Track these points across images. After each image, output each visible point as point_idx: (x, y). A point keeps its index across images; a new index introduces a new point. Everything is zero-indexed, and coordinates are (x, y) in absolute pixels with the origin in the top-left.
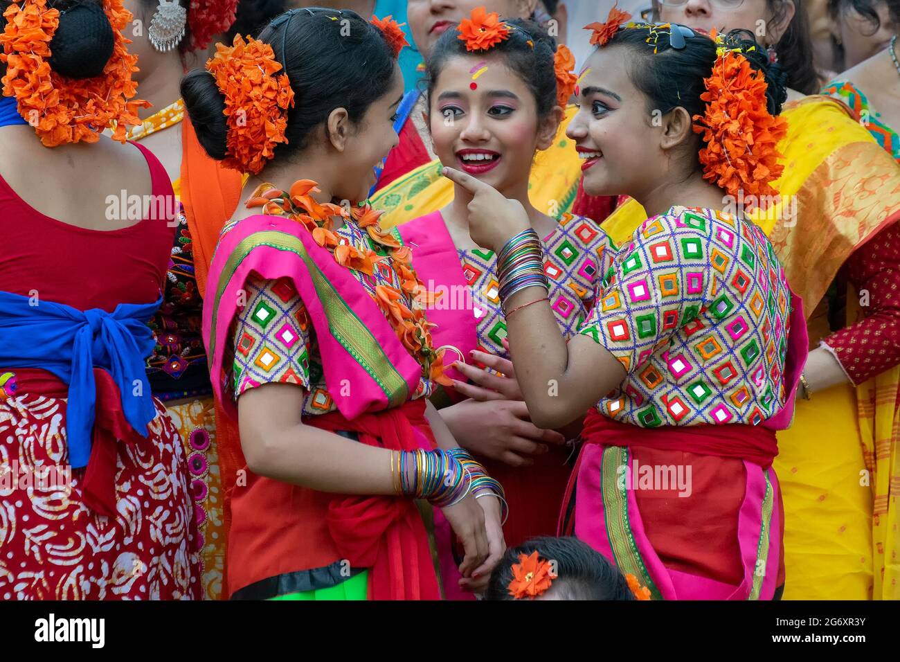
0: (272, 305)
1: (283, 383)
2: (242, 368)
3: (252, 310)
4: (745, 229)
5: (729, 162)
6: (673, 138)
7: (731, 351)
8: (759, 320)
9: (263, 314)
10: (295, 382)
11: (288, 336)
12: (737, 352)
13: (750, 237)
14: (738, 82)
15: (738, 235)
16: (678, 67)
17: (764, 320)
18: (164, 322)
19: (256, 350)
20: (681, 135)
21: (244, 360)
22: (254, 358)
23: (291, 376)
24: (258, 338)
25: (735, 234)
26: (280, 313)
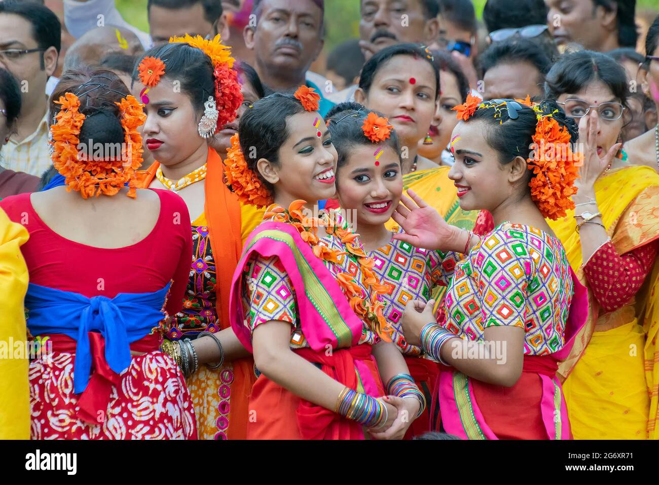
0: (274, 274)
1: (280, 320)
2: (256, 312)
3: (262, 278)
4: (548, 238)
5: (550, 186)
6: (516, 175)
7: (534, 312)
8: (553, 295)
9: (268, 279)
10: (288, 320)
11: (283, 293)
12: (538, 313)
13: (551, 243)
14: (552, 136)
15: (544, 242)
16: (517, 131)
17: (556, 294)
18: (203, 302)
19: (264, 301)
20: (521, 173)
21: (257, 308)
22: (263, 306)
23: (285, 317)
24: (265, 294)
25: (541, 241)
26: (279, 279)
